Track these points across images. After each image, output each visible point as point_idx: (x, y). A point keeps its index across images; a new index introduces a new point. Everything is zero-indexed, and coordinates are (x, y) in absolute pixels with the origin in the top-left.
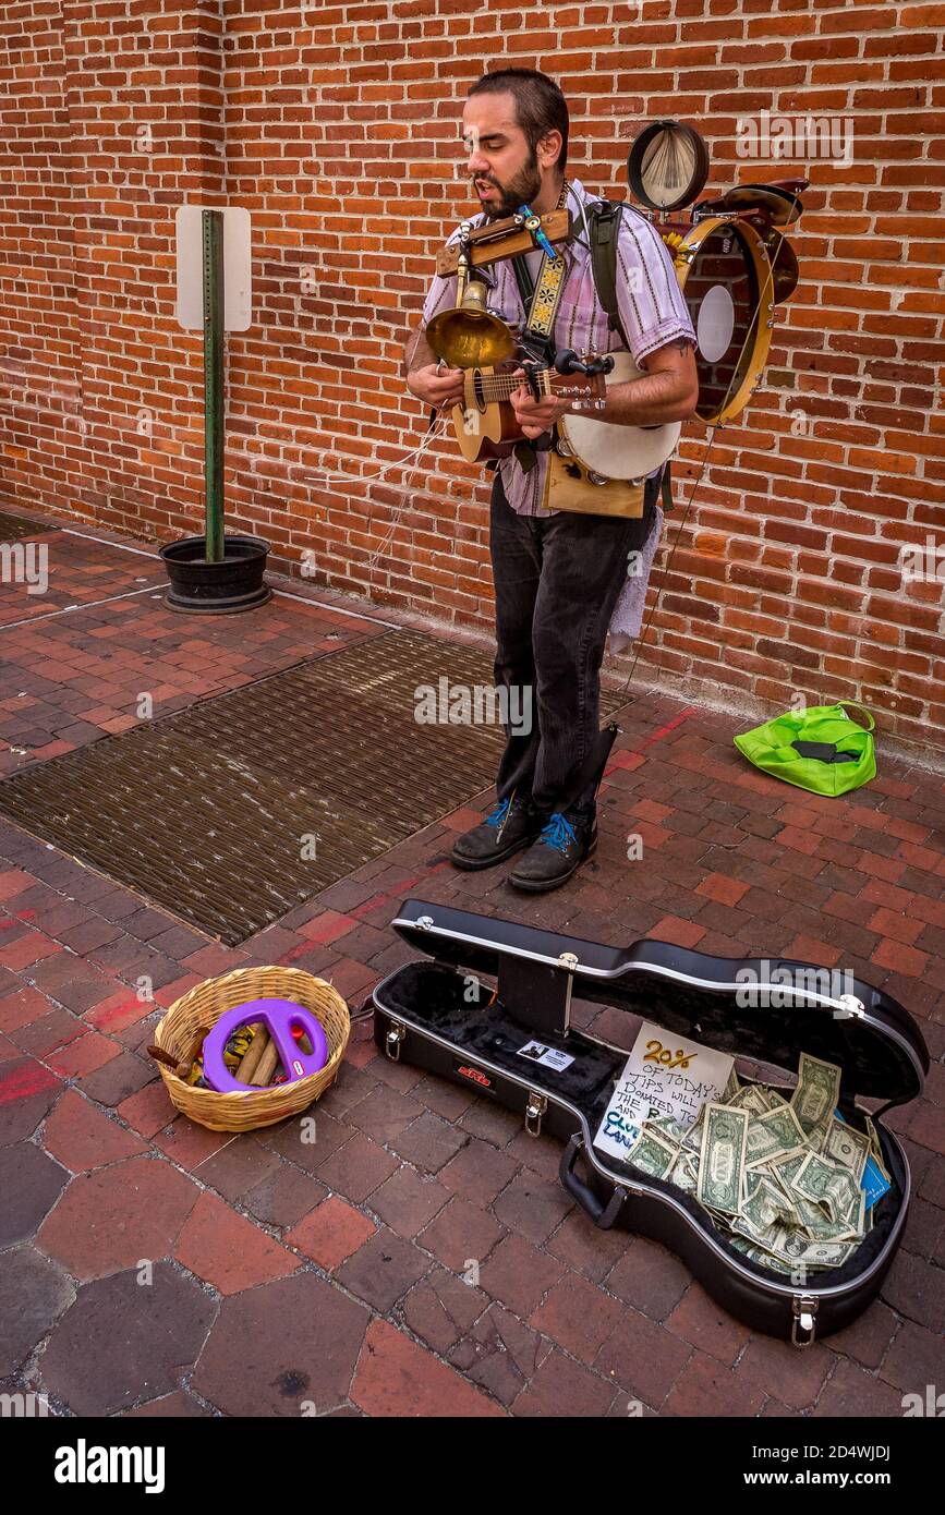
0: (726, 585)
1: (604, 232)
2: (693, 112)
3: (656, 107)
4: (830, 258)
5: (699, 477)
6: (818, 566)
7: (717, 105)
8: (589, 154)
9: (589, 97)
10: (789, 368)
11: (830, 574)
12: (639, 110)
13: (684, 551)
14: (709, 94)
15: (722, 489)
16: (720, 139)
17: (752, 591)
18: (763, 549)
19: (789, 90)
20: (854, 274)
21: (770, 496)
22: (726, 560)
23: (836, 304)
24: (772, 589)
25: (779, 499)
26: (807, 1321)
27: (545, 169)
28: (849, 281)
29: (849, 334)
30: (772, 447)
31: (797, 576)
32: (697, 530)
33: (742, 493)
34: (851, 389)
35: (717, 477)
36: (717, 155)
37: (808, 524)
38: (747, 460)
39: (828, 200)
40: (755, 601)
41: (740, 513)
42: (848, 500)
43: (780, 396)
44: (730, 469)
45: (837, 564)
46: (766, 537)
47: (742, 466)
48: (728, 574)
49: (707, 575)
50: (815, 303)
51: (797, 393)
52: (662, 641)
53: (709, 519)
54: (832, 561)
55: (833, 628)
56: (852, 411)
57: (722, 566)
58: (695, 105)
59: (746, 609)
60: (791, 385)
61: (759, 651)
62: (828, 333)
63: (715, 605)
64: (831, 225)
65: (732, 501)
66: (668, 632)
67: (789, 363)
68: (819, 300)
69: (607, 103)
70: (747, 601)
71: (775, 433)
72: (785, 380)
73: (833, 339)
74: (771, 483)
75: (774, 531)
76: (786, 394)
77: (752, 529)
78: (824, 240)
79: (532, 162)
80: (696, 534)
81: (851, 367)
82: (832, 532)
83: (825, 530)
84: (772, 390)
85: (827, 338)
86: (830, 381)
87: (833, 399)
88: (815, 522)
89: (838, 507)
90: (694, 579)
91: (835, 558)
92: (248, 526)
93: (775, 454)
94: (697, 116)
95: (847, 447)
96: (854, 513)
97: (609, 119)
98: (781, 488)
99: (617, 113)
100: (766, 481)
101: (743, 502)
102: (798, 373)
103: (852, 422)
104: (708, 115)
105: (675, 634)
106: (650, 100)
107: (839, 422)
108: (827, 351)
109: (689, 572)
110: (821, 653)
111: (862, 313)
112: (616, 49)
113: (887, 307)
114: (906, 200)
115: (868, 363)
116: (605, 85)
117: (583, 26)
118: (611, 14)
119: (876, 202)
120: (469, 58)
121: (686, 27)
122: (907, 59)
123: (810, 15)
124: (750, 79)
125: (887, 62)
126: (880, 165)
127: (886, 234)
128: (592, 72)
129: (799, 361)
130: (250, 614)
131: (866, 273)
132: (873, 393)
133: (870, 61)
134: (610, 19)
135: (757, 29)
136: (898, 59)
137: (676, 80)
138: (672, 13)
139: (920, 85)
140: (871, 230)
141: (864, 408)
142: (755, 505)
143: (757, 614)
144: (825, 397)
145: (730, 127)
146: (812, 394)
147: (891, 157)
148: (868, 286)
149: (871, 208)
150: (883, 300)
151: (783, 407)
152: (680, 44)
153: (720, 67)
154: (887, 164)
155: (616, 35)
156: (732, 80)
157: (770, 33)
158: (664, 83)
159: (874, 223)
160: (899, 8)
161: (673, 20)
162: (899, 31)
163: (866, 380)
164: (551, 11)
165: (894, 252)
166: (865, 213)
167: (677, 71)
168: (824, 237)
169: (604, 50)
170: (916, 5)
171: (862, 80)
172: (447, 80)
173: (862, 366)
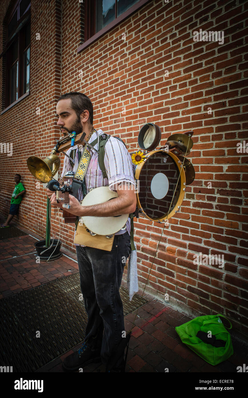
0: (176, 265)
2: (159, 120)
4: (202, 157)
5: (168, 228)
7: (164, 117)
8: (133, 135)
9: (132, 121)
10: (192, 193)
13: (163, 252)
14: (162, 114)
15: (175, 232)
16: (166, 126)
17: (184, 268)
18: (188, 253)
19: (184, 109)
20: (211, 161)
21: (190, 235)
22: (176, 256)
23: (205, 171)
24: (191, 268)
25: (193, 236)
27: (84, 123)
28: (209, 163)
29: (211, 180)
30: (189, 219)
32: (167, 245)
33: (181, 234)
34: (213, 199)
35: (173, 228)
37: (202, 245)
38: (182, 223)
39: (199, 139)
40: (186, 272)
41: (180, 240)
42: (215, 237)
43: (190, 202)
44: (177, 225)
46: (189, 249)
47: (180, 224)
48: (176, 262)
49: (170, 261)
50: (199, 171)
51: (196, 201)
52: (157, 281)
53: (171, 242)
55: (213, 285)
56: (214, 206)
57: (174, 258)
58: (159, 118)
59: (183, 274)
60: (194, 198)
61: (188, 290)
63: (173, 272)
64: (201, 147)
65: (178, 236)
66: (159, 279)
67: (192, 191)
68: (200, 170)
69: (137, 121)
70: (183, 272)
71: (190, 214)
72: (192, 196)
73: (205, 183)
74: (190, 230)
75: (192, 247)
76: (192, 201)
77: (184, 246)
78: (199, 152)
80: (167, 247)
81: (212, 192)
82: (211, 248)
83: (209, 247)
84: (188, 200)
85: (203, 182)
86: (206, 196)
87: (208, 202)
88: (205, 244)
89: (212, 240)
90: (166, 262)
93: (190, 221)
94: (160, 121)
95: (214, 219)
96: (218, 242)
97: (137, 126)
98: (193, 232)
99: (139, 124)
100: (188, 230)
101: (181, 236)
102: (196, 194)
103: (214, 210)
104: (163, 120)
105: (161, 280)
106: (147, 119)
107: (210, 210)
108: (204, 186)
109: (165, 260)
110: (209, 294)
111: (214, 174)
112: (138, 107)
113: (222, 171)
114: (224, 136)
115: (218, 190)
116: (136, 117)
117: (130, 104)
118: (136, 99)
119: (214, 138)
120: (105, 117)
121: (155, 98)
122: (218, 94)
123: (188, 88)
124: (173, 108)
125: (212, 96)
126: (214, 127)
127: (219, 147)
128: (133, 114)
129: (195, 190)
130: (53, 262)
131: (214, 161)
132: (220, 200)
133: (207, 97)
134: (136, 101)
135: (173, 95)
136: (216, 94)
137: (153, 112)
138: (151, 96)
139: (224, 101)
140: (214, 147)
141: (218, 205)
142: (185, 238)
143: (187, 276)
144: (204, 202)
145: (168, 122)
146: (200, 201)
147: (217, 124)
148: (215, 165)
149: (213, 140)
150: (221, 169)
151: (191, 205)
152: (154, 103)
153: (164, 107)
154: (216, 126)
155: (138, 104)
156: (168, 109)
157: (177, 95)
158: (150, 114)
159: (214, 145)
160: (214, 80)
161: (152, 97)
162: (215, 87)
163: (218, 196)
164: (123, 101)
165: (222, 153)
166: (211, 142)
167: (153, 110)
168: (200, 150)
169: (135, 108)
170: (219, 78)
171: (205, 102)
172: (101, 123)
173: (216, 191)
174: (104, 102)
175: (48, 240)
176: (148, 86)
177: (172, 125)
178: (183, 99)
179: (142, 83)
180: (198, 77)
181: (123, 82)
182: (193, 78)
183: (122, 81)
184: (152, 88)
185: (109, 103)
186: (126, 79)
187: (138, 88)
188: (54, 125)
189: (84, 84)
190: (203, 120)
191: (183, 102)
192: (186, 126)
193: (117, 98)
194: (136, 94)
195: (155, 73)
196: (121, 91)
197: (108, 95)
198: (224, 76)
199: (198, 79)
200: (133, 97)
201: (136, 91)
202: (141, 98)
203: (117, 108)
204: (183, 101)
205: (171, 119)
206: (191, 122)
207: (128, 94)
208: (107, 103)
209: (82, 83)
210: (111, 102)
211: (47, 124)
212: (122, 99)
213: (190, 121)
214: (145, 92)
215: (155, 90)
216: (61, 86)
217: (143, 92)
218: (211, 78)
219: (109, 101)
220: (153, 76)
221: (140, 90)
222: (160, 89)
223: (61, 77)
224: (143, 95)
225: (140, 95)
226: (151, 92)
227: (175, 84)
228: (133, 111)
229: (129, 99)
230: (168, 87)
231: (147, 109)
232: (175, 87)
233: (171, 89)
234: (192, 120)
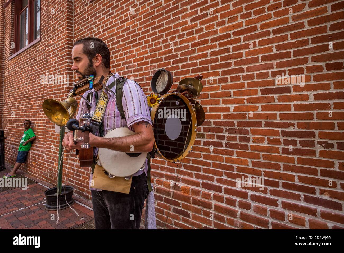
0: (191, 205)
1: (119, 86)
2: (168, 66)
3: (159, 66)
4: (210, 98)
5: (180, 167)
6: (220, 199)
7: (174, 63)
8: (145, 80)
9: (144, 67)
10: (202, 132)
11: (225, 202)
12: (155, 68)
13: (177, 192)
14: (172, 60)
15: (187, 171)
16: (176, 71)
17: (199, 208)
18: (201, 192)
19: (192, 55)
20: (218, 102)
21: (202, 173)
22: (190, 195)
23: (214, 112)
24: (206, 207)
25: (205, 174)
27: (97, 67)
28: (216, 104)
29: (219, 120)
30: (201, 157)
31: (214, 203)
32: (181, 185)
33: (194, 172)
34: (222, 137)
35: (186, 167)
36: (175, 75)
37: (215, 183)
39: (207, 82)
40: (201, 211)
41: (194, 179)
42: (227, 174)
43: (201, 141)
44: (189, 164)
45: (227, 198)
46: (202, 187)
47: (192, 163)
48: (191, 201)
49: (185, 201)
51: (206, 140)
52: (173, 223)
53: (184, 181)
54: (225, 197)
56: (224, 145)
57: (189, 198)
58: (169, 64)
59: (199, 214)
60: (204, 138)
62: (212, 121)
63: (189, 212)
64: (209, 89)
65: (191, 175)
66: (175, 220)
67: (202, 131)
68: (208, 111)
69: (148, 67)
70: (198, 211)
71: (201, 153)
72: (202, 136)
73: (214, 122)
74: (202, 169)
75: (205, 186)
76: (203, 140)
77: (197, 184)
78: (207, 94)
79: (91, 65)
80: (181, 186)
81: (221, 131)
82: (224, 186)
83: (221, 185)
84: (198, 139)
85: (212, 122)
86: (215, 135)
87: (217, 141)
88: (218, 182)
89: (224, 177)
90: (182, 202)
91: (226, 196)
93: (202, 159)
94: (169, 66)
95: (224, 156)
96: (230, 179)
98: (205, 170)
99: (150, 69)
100: (200, 168)
101: (194, 175)
102: (205, 133)
103: (224, 148)
104: (172, 66)
105: (177, 221)
107: (220, 148)
108: (213, 126)
109: (179, 200)
111: (222, 114)
112: (149, 54)
113: (229, 111)
114: (229, 79)
115: (226, 129)
116: (147, 63)
117: (141, 51)
118: (147, 47)
119: (221, 81)
120: (118, 63)
121: (164, 46)
122: (223, 41)
123: (195, 36)
124: (181, 55)
125: (217, 43)
126: (220, 70)
127: (225, 89)
128: (144, 61)
129: (205, 130)
130: (65, 210)
131: (221, 102)
132: (229, 138)
133: (213, 44)
134: (147, 48)
135: (182, 42)
136: (220, 41)
137: (163, 59)
138: (161, 43)
139: (228, 47)
140: (220, 89)
141: (227, 143)
142: (198, 176)
143: (202, 216)
144: (214, 141)
145: (178, 68)
146: (210, 140)
147: (223, 68)
148: (222, 105)
149: (219, 83)
150: (228, 109)
151: (202, 144)
152: (163, 50)
153: (173, 53)
154: (222, 70)
155: (149, 51)
156: (177, 56)
157: (185, 43)
158: (161, 60)
159: (221, 87)
160: (219, 28)
161: (162, 45)
162: (220, 34)
163: (226, 134)
164: (134, 49)
165: (229, 94)
166: (218, 85)
167: (163, 57)
168: (207, 93)
169: (146, 55)
170: (223, 27)
171: (211, 49)
172: (114, 69)
173: (225, 130)
174: (116, 50)
175: (59, 187)
176: (158, 34)
177: (181, 70)
178: (190, 46)
179: (152, 32)
180: (204, 26)
181: (134, 31)
182: (199, 27)
183: (133, 29)
184: (161, 36)
185: (121, 50)
186: (137, 28)
187: (148, 36)
188: (67, 71)
189: (97, 32)
190: (210, 65)
191: (191, 49)
192: (193, 71)
193: (129, 46)
194: (147, 42)
195: (164, 22)
196: (132, 39)
197: (120, 42)
198: (227, 25)
199: (204, 28)
200: (144, 45)
201: (146, 39)
202: (151, 45)
203: (129, 55)
204: (190, 47)
205: (180, 65)
206: (198, 66)
207: (139, 42)
208: (120, 50)
209: (95, 31)
210: (123, 50)
211: (60, 70)
212: (134, 47)
213: (197, 66)
214: (155, 40)
215: (164, 38)
216: (73, 33)
217: (153, 40)
218: (215, 27)
219: (121, 49)
220: (162, 25)
221: (150, 38)
222: (169, 38)
223: (73, 25)
224: (154, 42)
225: (150, 43)
226: (161, 40)
227: (183, 33)
228: (144, 57)
229: (141, 47)
230: (176, 35)
231: (158, 55)
232: (183, 36)
233: (180, 37)
234: (199, 65)
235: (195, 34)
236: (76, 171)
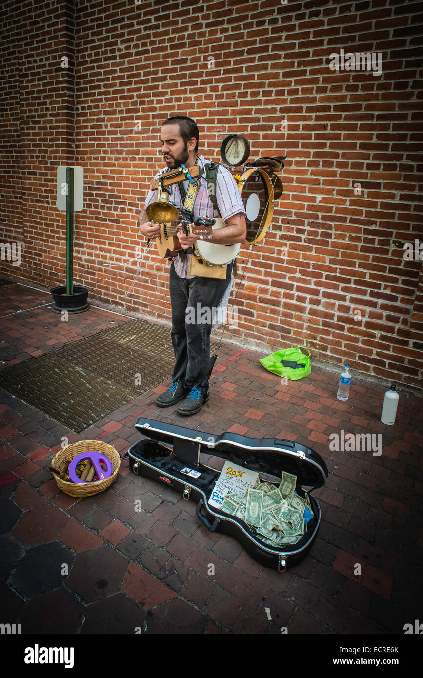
0: (257, 304)
1: (212, 174)
3: (231, 129)
4: (294, 184)
5: (247, 264)
6: (291, 297)
7: (253, 129)
8: (206, 146)
9: (206, 126)
10: (280, 224)
11: (295, 299)
12: (224, 130)
13: (242, 291)
14: (250, 125)
15: (255, 268)
16: (254, 141)
17: (266, 306)
18: (270, 290)
19: (279, 124)
20: (303, 190)
21: (273, 271)
22: (257, 294)
23: (297, 200)
24: (274, 305)
25: (276, 272)
26: (283, 563)
27: (190, 151)
28: (301, 192)
29: (302, 211)
30: (274, 253)
31: (283, 300)
32: (246, 283)
33: (263, 270)
34: (302, 231)
35: (253, 264)
36: (253, 146)
37: (287, 281)
38: (264, 257)
39: (293, 163)
40: (267, 309)
41: (262, 277)
42: (301, 272)
43: (277, 234)
44: (258, 261)
45: (297, 296)
46: (272, 286)
47: (262, 260)
48: (258, 300)
49: (250, 300)
50: (289, 200)
51: (283, 233)
53: (250, 279)
54: (295, 295)
55: (296, 319)
56: (303, 240)
57: (255, 297)
58: (245, 129)
59: (264, 312)
60: (281, 230)
61: (269, 328)
62: (294, 211)
63: (253, 311)
64: (295, 172)
65: (259, 273)
67: (280, 222)
68: (291, 199)
69: (213, 128)
70: (264, 310)
71: (275, 248)
72: (279, 228)
73: (296, 214)
74: (273, 266)
75: (275, 284)
76: (279, 233)
77: (266, 283)
78: (292, 178)
79: (185, 149)
80: (245, 285)
81: (303, 223)
82: (296, 284)
83: (293, 283)
84: (274, 232)
85: (293, 213)
86: (295, 229)
87: (296, 235)
88: (290, 280)
89: (298, 275)
90: (245, 301)
91: (297, 293)
92: (81, 282)
93: (275, 255)
94: (246, 133)
95: (301, 252)
96: (304, 277)
97: (213, 133)
98: (277, 268)
99: (216, 131)
100: (272, 265)
101: (263, 273)
102: (283, 225)
103: (303, 243)
104: (249, 132)
106: (228, 127)
107: (298, 243)
108: (294, 217)
109: (243, 299)
110: (291, 328)
111: (306, 204)
112: (216, 109)
113: (315, 202)
114: (321, 163)
115: (309, 222)
116: (212, 121)
117: (204, 101)
118: (214, 97)
119: (311, 164)
120: (163, 112)
121: (241, 102)
122: (321, 114)
123: (286, 97)
124: (265, 120)
125: (313, 114)
126: (312, 151)
127: (314, 175)
128: (208, 117)
129: (283, 221)
131: (307, 189)
132: (310, 233)
133: (308, 114)
134: (214, 99)
135: (267, 102)
136: (318, 114)
137: (238, 120)
138: (236, 97)
139: (325, 123)
140: (309, 174)
141: (307, 238)
142: (267, 274)
143: (268, 314)
144: (293, 234)
145: (257, 137)
146: (288, 233)
147: (315, 148)
148: (308, 194)
149: (309, 166)
150: (313, 199)
151: (278, 238)
152: (239, 108)
153: (253, 115)
154: (315, 150)
155: (216, 104)
156: (258, 120)
157: (272, 104)
158: (234, 121)
159: (310, 171)
160: (318, 96)
161: (237, 99)
162: (318, 104)
163: (308, 228)
164: (193, 95)
165: (317, 182)
166: (306, 168)
167: (238, 117)
168: (292, 176)
169: (212, 109)
170: (323, 95)
171: (305, 120)
172: (155, 120)
173: (306, 223)
174: (160, 90)
176: (233, 82)
177: (261, 140)
178: (278, 110)
179: (224, 76)
180: (300, 87)
181: (195, 67)
182: (293, 87)
183: (192, 64)
184: (238, 87)
185: (169, 93)
186: (199, 63)
187: (217, 81)
188: (65, 111)
189: (124, 52)
190: (301, 141)
191: (278, 114)
192: (279, 145)
193: (183, 88)
194: (214, 89)
195: (244, 66)
196: (190, 80)
197: (169, 80)
198: (329, 94)
199: (300, 90)
200: (209, 93)
201: (214, 85)
202: (221, 96)
203: (182, 103)
204: (278, 112)
205: (261, 133)
206: (286, 140)
207: (202, 86)
208: (167, 93)
209: (120, 50)
210: (173, 93)
211: (50, 107)
212: (192, 91)
213: (284, 139)
214: (228, 90)
215: (242, 90)
216: (75, 42)
217: (223, 89)
218: (314, 92)
219: (169, 90)
220: (240, 70)
221: (220, 85)
222: (249, 91)
224: (225, 93)
225: (220, 92)
226: (237, 92)
227: (270, 89)
228: (208, 112)
229: (203, 94)
230: (261, 90)
231: (230, 113)
232: (269, 93)
233: (265, 93)
234: (287, 139)
235: (286, 95)
236: (86, 267)
